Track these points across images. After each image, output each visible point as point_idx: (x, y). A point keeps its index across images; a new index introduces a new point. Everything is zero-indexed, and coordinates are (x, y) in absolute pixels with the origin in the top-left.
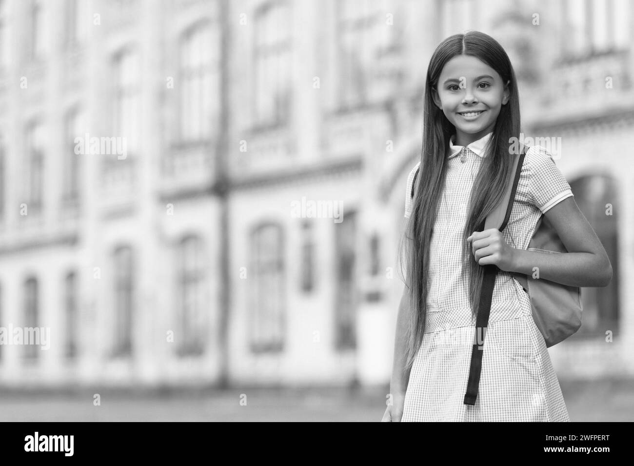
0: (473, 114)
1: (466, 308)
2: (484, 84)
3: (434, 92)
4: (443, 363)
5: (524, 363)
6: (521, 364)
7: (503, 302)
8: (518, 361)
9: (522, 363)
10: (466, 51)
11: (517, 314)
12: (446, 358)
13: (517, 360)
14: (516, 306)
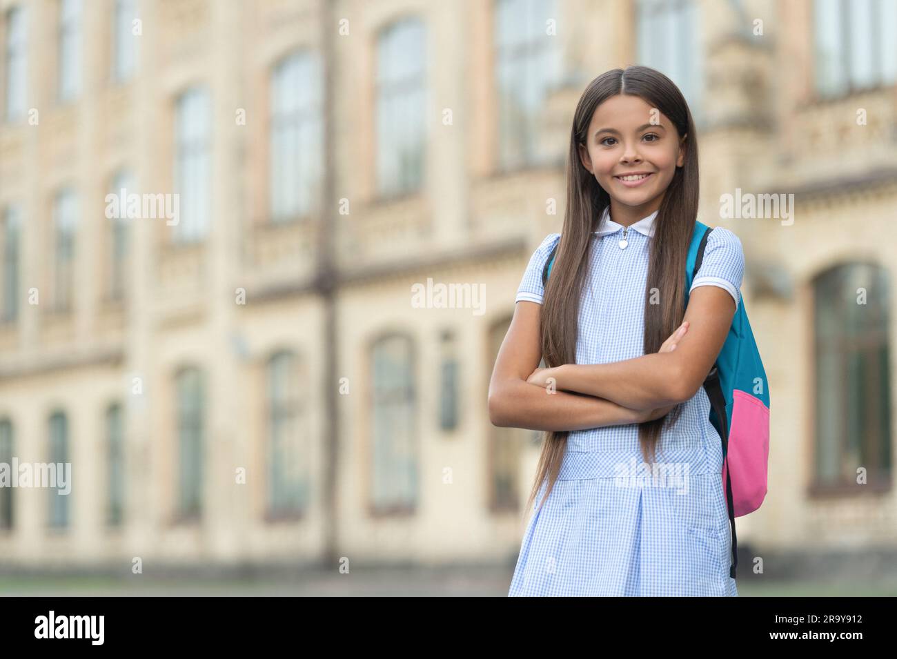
0: (636, 177)
1: (629, 453)
2: (652, 136)
3: (582, 149)
4: (588, 525)
5: (705, 538)
6: (700, 539)
7: (684, 450)
8: (697, 535)
9: (702, 537)
10: (625, 89)
11: (699, 469)
12: (592, 518)
13: (695, 532)
14: (701, 458)
